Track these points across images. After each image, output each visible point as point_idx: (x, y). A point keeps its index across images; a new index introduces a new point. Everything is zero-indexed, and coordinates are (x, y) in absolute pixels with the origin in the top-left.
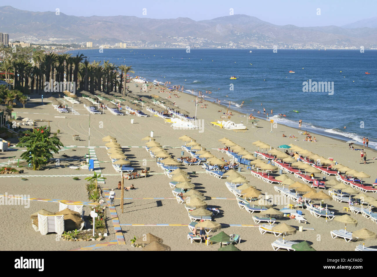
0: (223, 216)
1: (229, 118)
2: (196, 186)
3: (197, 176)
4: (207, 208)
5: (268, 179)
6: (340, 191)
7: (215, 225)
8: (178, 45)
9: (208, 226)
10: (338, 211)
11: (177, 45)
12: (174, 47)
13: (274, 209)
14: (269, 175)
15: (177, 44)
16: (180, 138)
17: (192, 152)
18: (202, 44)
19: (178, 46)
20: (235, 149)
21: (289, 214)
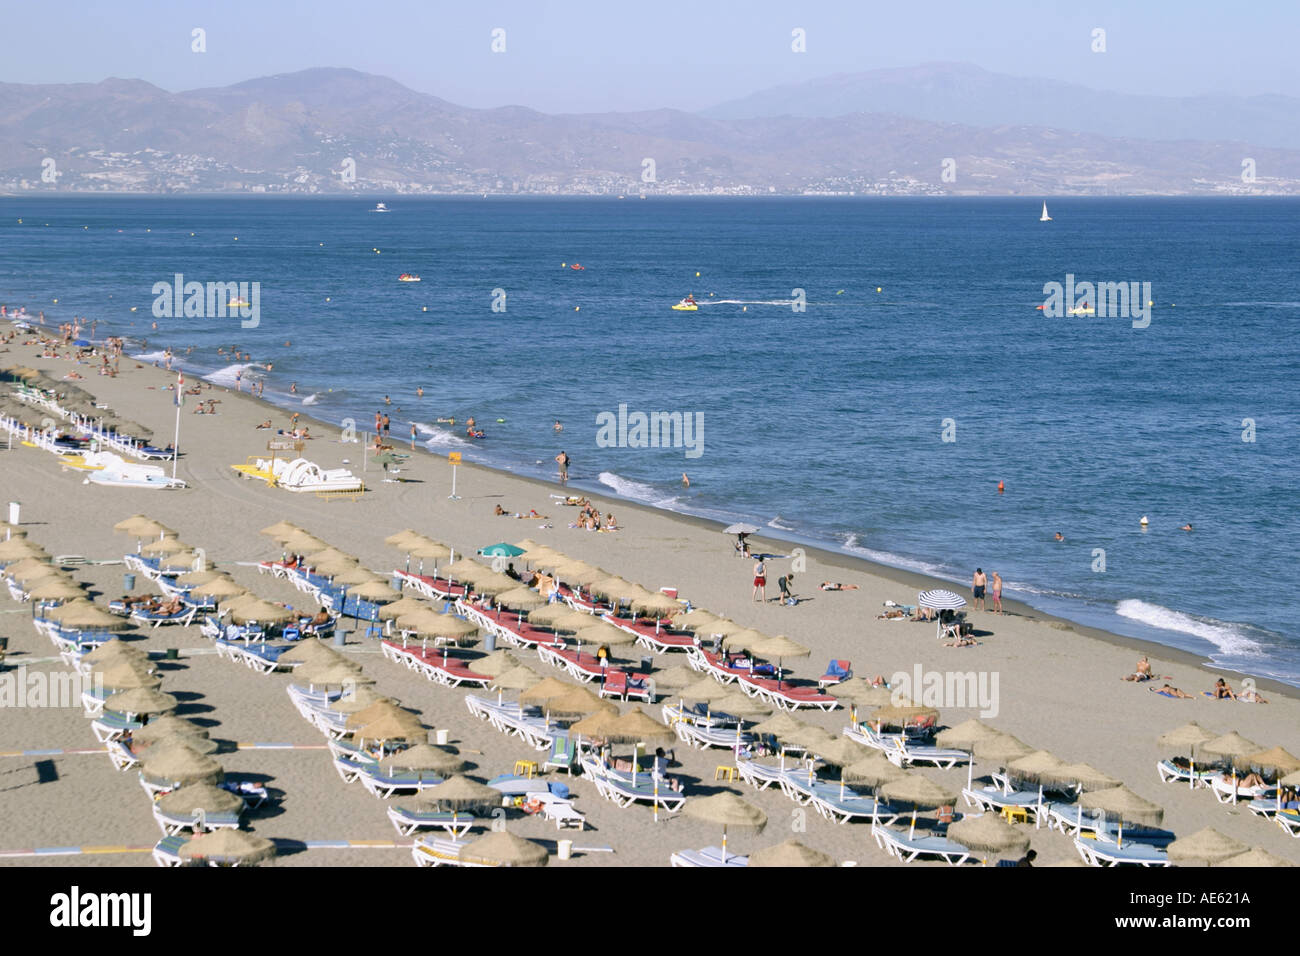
0: (283, 811)
1: (299, 448)
2: (180, 702)
3: (185, 667)
4: (224, 783)
5: (443, 668)
6: (702, 709)
7: (254, 845)
8: (108, 182)
9: (227, 849)
10: (699, 780)
11: (103, 181)
12: (92, 190)
13: (468, 780)
14: (446, 654)
15: (104, 177)
16: (118, 525)
17: (164, 576)
18: (196, 176)
19: (105, 186)
20: (321, 563)
21: (523, 795)
